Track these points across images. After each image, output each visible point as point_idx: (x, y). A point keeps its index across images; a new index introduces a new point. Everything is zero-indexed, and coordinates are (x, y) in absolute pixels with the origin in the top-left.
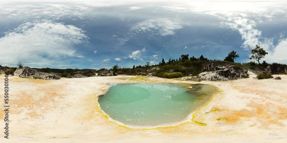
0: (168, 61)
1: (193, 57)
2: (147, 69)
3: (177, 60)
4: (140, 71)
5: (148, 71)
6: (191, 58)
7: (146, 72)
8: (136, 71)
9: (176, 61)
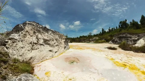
0: (108, 30)
1: (133, 21)
2: (90, 39)
3: (117, 28)
4: (85, 40)
5: (90, 40)
6: (131, 22)
7: (89, 40)
8: (82, 40)
9: (115, 28)
